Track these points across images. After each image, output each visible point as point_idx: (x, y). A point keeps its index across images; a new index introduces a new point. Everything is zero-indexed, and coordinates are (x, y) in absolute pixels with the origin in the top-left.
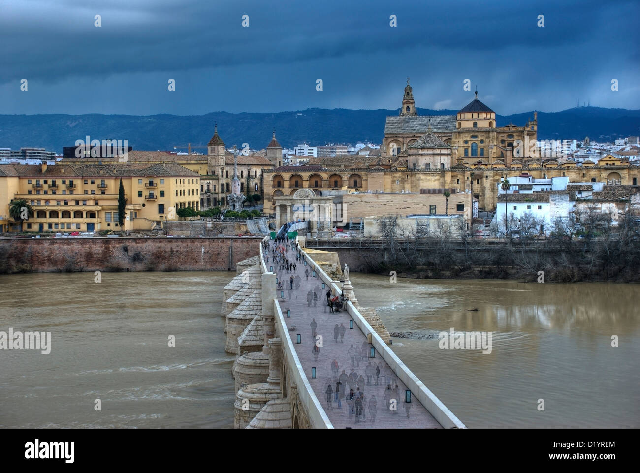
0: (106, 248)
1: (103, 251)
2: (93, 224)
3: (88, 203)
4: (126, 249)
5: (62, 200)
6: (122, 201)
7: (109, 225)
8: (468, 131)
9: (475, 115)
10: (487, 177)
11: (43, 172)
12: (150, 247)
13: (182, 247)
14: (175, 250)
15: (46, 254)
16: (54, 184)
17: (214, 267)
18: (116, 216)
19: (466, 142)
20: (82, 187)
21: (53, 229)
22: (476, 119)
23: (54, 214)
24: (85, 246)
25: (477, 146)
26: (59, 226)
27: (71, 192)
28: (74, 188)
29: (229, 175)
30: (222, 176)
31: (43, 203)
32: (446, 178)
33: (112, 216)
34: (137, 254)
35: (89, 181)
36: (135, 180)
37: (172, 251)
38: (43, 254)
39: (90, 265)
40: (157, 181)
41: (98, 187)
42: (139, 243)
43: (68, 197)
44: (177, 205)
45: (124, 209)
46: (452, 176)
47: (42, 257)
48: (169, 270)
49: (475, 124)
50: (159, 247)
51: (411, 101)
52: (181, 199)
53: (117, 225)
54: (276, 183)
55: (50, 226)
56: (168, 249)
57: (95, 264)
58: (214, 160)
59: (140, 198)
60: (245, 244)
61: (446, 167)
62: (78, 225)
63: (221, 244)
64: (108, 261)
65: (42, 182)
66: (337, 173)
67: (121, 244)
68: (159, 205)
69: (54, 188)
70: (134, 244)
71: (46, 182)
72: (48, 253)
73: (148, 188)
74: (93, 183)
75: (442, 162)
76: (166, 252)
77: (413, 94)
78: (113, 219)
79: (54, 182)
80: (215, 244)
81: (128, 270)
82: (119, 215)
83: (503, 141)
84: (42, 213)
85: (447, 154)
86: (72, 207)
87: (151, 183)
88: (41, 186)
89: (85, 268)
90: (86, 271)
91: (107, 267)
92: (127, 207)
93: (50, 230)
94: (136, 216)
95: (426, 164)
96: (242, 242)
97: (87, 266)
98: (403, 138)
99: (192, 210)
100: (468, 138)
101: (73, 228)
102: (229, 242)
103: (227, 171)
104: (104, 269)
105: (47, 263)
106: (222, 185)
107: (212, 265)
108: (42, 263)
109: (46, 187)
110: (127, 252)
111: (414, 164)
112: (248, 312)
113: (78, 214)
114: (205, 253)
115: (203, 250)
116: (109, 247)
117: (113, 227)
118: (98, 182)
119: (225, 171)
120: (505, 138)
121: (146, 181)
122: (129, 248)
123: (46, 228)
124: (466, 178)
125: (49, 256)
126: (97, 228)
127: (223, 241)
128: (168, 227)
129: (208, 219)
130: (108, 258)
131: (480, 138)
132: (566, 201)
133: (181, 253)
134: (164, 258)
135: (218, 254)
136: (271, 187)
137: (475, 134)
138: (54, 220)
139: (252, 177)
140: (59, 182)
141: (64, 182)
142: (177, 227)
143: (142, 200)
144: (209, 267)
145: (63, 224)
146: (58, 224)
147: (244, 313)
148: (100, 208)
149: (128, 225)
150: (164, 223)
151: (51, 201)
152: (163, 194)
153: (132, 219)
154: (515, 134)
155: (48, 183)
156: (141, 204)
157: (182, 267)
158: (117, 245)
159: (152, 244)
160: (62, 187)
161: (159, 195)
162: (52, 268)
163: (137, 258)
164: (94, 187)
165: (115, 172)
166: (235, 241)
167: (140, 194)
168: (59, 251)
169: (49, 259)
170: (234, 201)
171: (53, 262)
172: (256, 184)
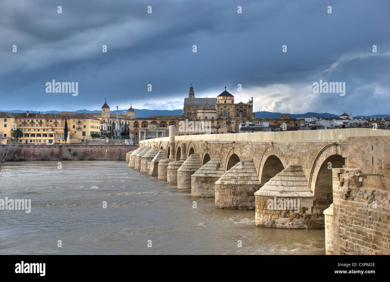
0: (60, 149)
1: (59, 151)
2: (52, 140)
3: (49, 130)
4: (70, 150)
5: (36, 129)
6: (66, 130)
7: (59, 141)
8: (222, 104)
9: (225, 98)
10: (233, 123)
11: (27, 116)
12: (81, 150)
13: (96, 149)
14: (93, 151)
15: (32, 152)
16: (32, 122)
17: (112, 159)
18: (63, 136)
19: (222, 109)
20: (46, 123)
21: (33, 143)
22: (225, 99)
23: (33, 135)
24: (50, 148)
25: (226, 111)
26: (36, 141)
27: (41, 125)
28: (42, 124)
29: (111, 123)
30: (108, 123)
31: (27, 130)
32: (215, 123)
33: (61, 136)
34: (75, 153)
35: (49, 121)
36: (71, 120)
37: (92, 151)
38: (30, 152)
39: (52, 158)
40: (82, 121)
41: (54, 123)
42: (76, 147)
43: (39, 127)
44: (91, 132)
45: (67, 133)
46: (217, 123)
47: (29, 154)
48: (90, 160)
49: (225, 102)
50: (86, 150)
51: (193, 94)
52: (93, 130)
53: (63, 141)
54: (135, 125)
55: (31, 141)
56: (90, 150)
57: (55, 157)
58: (105, 115)
59: (74, 129)
60: (126, 148)
61: (214, 118)
62: (45, 141)
63: (115, 148)
64: (61, 156)
65: (26, 121)
66: (164, 121)
67: (68, 148)
68: (83, 132)
69: (32, 123)
70: (73, 148)
71: (28, 121)
72: (33, 151)
73: (78, 124)
74: (51, 121)
75: (213, 116)
76: (89, 152)
77: (194, 91)
78: (61, 138)
79: (32, 121)
80: (112, 148)
81: (71, 160)
82: (65, 136)
83: (238, 110)
84: (27, 135)
85: (215, 113)
86: (41, 132)
87: (79, 122)
88: (26, 123)
89: (50, 159)
90: (50, 160)
91: (61, 158)
92: (68, 132)
93: (31, 143)
94: (72, 137)
95: (206, 117)
96: (125, 147)
97: (51, 158)
98: (192, 107)
99: (98, 135)
100: (223, 108)
101: (42, 142)
102: (119, 147)
103: (110, 121)
104: (59, 159)
105: (32, 157)
106: (108, 127)
107: (110, 158)
108: (30, 156)
109: (28, 123)
110: (70, 152)
111: (200, 117)
112: (151, 155)
113: (45, 135)
114: (107, 152)
115: (106, 151)
116: (62, 149)
117: (61, 142)
118: (54, 121)
119: (109, 121)
120: (239, 108)
121: (77, 120)
122: (71, 150)
123: (29, 142)
124: (224, 124)
125: (33, 153)
126: (54, 142)
127: (116, 147)
128: (88, 141)
129: (107, 138)
130: (61, 154)
131: (228, 108)
132: (270, 130)
133: (96, 152)
134: (88, 155)
135: (114, 153)
136: (133, 127)
137: (226, 106)
138: (33, 138)
139: (121, 124)
140: (35, 121)
141: (37, 121)
142: (92, 142)
143: (75, 130)
144: (109, 158)
145: (37, 140)
146: (35, 140)
147: (149, 155)
148: (55, 133)
149: (68, 141)
150: (86, 140)
151: (31, 129)
152: (85, 127)
153: (70, 138)
154: (243, 107)
155: (30, 121)
156: (75, 131)
157: (97, 159)
158: (66, 148)
159: (82, 148)
160: (37, 123)
161: (83, 127)
162: (34, 159)
163: (75, 154)
164: (52, 123)
165: (61, 116)
166: (122, 147)
167: (74, 127)
168: (37, 151)
169: (33, 154)
170: (117, 132)
171: (35, 156)
172: (123, 128)
